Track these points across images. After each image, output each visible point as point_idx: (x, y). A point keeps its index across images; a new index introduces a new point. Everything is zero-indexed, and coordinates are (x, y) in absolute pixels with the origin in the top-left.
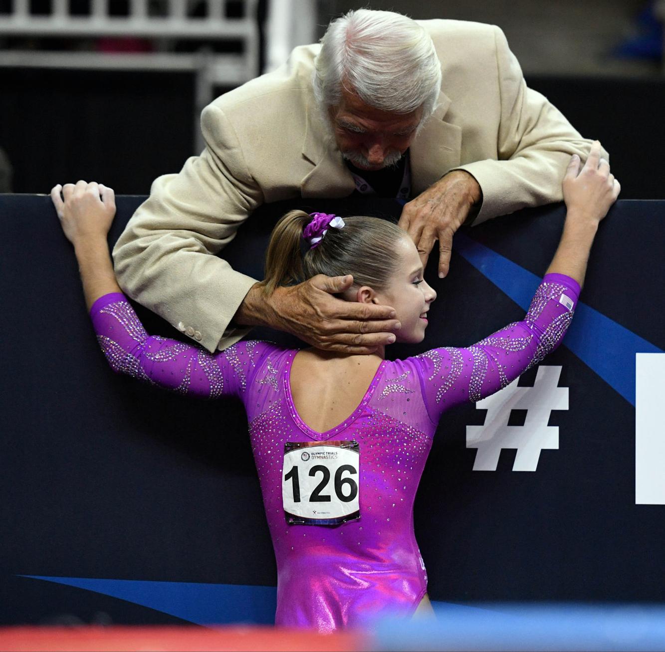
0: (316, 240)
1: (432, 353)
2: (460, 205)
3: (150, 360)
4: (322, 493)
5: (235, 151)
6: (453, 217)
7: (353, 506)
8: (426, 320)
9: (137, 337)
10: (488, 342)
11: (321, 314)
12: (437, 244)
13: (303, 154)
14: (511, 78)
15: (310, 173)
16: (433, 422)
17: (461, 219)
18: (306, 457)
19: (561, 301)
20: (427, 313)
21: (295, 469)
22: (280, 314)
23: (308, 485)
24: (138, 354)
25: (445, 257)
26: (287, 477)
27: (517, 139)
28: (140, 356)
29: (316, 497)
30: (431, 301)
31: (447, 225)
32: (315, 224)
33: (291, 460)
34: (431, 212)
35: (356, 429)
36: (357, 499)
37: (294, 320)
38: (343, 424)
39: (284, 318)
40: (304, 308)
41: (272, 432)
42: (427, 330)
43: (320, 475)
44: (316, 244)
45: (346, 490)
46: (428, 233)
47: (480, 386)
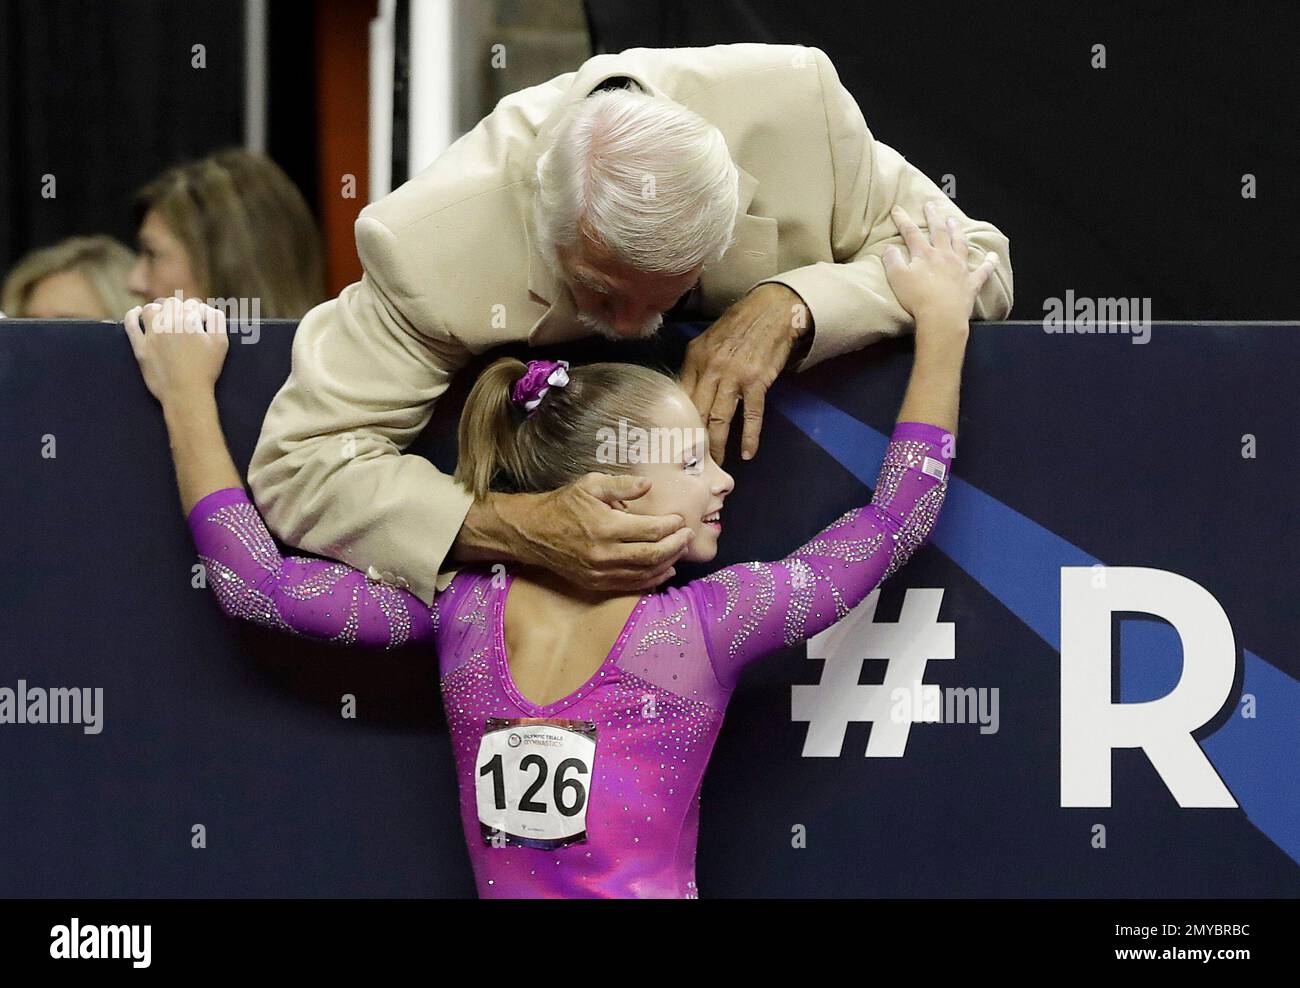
0: (532, 404)
1: (725, 576)
2: (777, 343)
3: (290, 597)
4: (535, 799)
5: (420, 300)
6: (766, 364)
7: (576, 824)
8: (719, 526)
9: (267, 564)
10: (815, 550)
11: (592, 536)
12: (740, 407)
13: (530, 291)
14: (849, 135)
15: (544, 316)
16: (723, 686)
17: (778, 365)
18: (516, 741)
19: (924, 470)
20: (720, 511)
21: (497, 759)
22: (528, 537)
23: (517, 782)
24: (269, 590)
25: (752, 428)
26: (484, 771)
27: (864, 232)
28: (274, 593)
29: (526, 804)
30: (726, 494)
31: (756, 377)
32: (527, 380)
33: (492, 745)
34: (729, 357)
35: (595, 702)
36: (583, 812)
37: (549, 546)
38: (576, 694)
39: (534, 543)
40: (564, 525)
41: (471, 699)
42: (721, 541)
43: (534, 769)
44: (532, 410)
45: (569, 797)
46: (727, 390)
47: (802, 624)
